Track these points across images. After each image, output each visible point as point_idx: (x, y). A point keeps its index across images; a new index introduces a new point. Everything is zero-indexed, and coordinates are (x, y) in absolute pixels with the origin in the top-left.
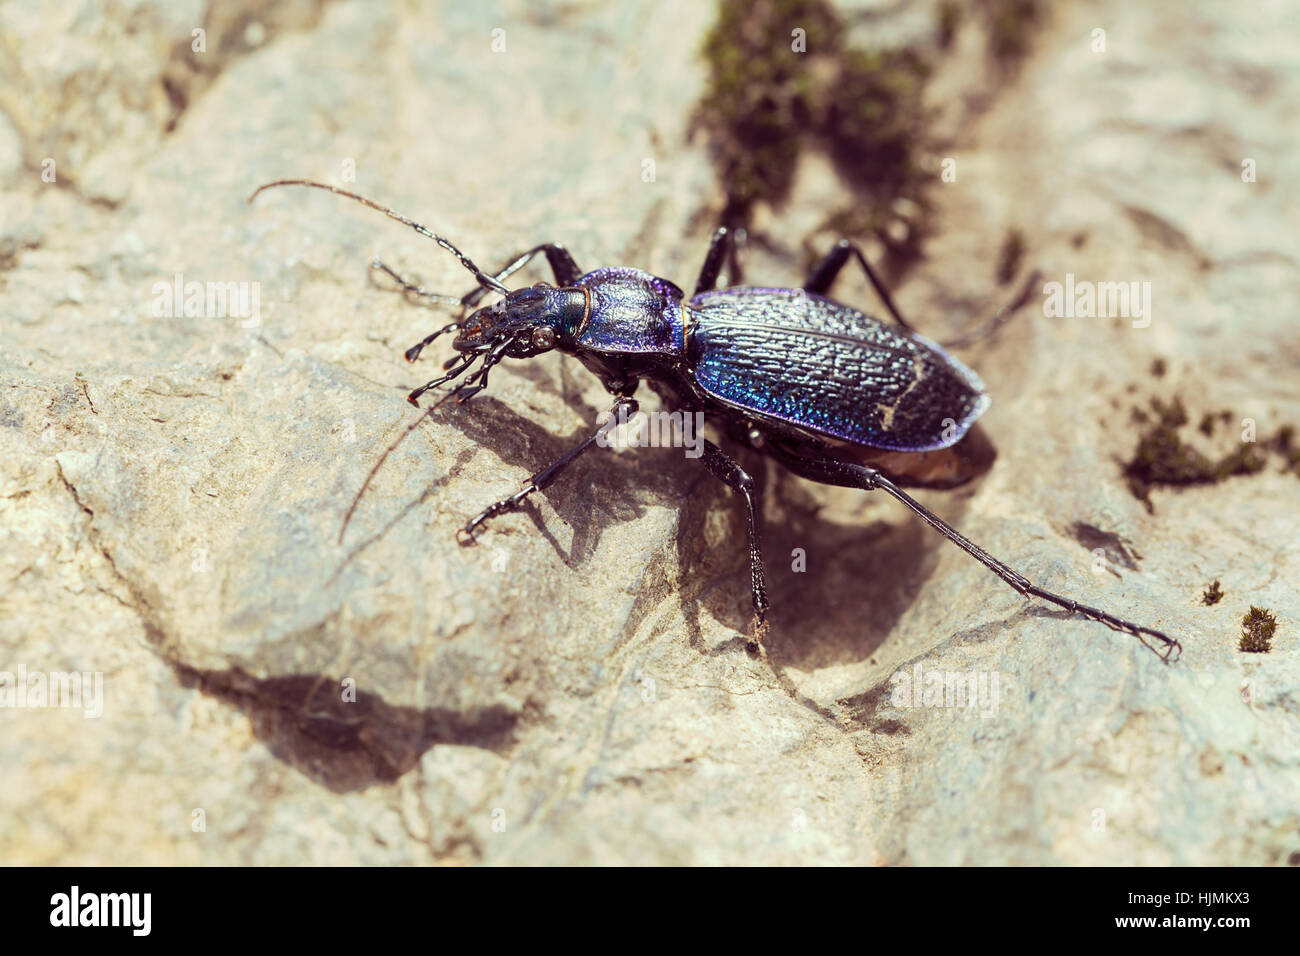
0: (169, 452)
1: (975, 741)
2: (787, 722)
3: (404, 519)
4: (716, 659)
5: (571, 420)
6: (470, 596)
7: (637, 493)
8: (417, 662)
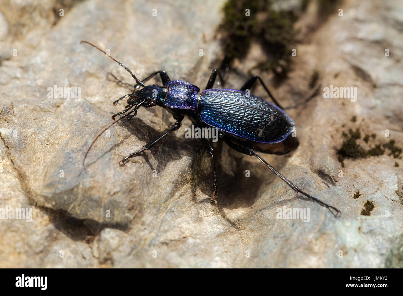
0: (36, 130)
1: (274, 238)
2: (220, 226)
3: (103, 157)
4: (200, 205)
5: (164, 126)
6: (119, 183)
7: (180, 151)
8: (101, 202)
